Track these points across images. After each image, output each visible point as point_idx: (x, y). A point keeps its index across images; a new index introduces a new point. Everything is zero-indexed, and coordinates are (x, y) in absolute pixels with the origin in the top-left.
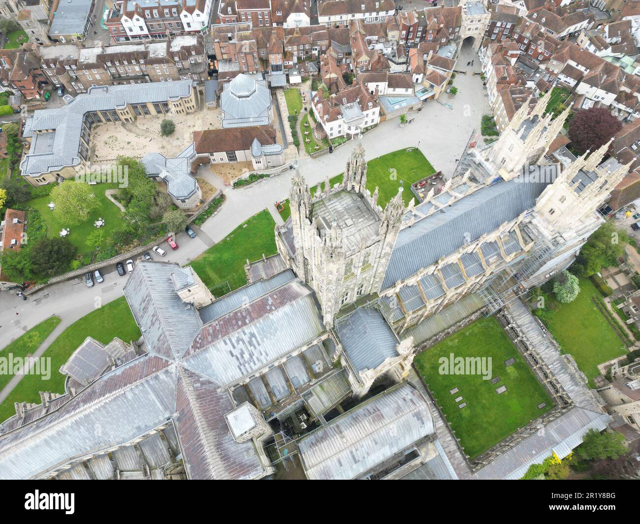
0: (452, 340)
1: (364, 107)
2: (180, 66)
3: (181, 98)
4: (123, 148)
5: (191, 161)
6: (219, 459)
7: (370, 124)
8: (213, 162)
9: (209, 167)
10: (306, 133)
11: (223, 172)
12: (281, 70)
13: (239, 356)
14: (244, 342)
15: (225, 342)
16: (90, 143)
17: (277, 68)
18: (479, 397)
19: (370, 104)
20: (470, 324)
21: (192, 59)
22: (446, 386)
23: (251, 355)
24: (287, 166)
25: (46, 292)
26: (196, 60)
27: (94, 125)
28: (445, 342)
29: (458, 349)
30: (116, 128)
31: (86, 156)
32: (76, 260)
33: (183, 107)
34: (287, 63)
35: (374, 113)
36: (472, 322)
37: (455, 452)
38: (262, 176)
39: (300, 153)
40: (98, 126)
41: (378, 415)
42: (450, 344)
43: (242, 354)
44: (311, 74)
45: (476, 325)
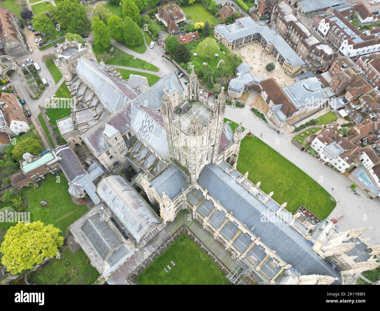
0: (204, 256)
1: (342, 156)
2: (311, 56)
3: (290, 64)
4: (250, 56)
5: (254, 83)
6: (95, 130)
7: (337, 167)
8: (261, 95)
9: (258, 94)
10: (307, 132)
11: (258, 101)
12: (345, 103)
13: (143, 126)
14: (149, 124)
15: (146, 115)
16: (245, 44)
17: (345, 101)
18: (174, 281)
19: (347, 158)
20: (218, 267)
21: (319, 59)
22: (175, 258)
23: (146, 132)
24: (278, 129)
25: (168, 61)
26: (320, 60)
27: (257, 41)
28: (201, 252)
29: (200, 262)
30: (260, 49)
31: (237, 45)
32: (184, 64)
33: (287, 68)
34: (351, 104)
35: (344, 164)
36: (220, 267)
37: (136, 265)
38: (264, 119)
39: (291, 134)
40: (257, 43)
41: (137, 206)
42: (201, 256)
43: (145, 127)
44: (354, 121)
45: (219, 272)
